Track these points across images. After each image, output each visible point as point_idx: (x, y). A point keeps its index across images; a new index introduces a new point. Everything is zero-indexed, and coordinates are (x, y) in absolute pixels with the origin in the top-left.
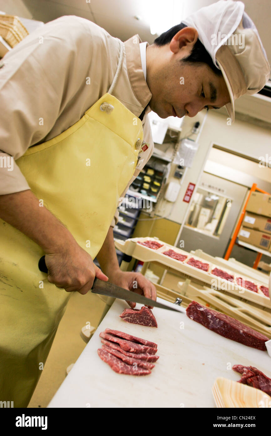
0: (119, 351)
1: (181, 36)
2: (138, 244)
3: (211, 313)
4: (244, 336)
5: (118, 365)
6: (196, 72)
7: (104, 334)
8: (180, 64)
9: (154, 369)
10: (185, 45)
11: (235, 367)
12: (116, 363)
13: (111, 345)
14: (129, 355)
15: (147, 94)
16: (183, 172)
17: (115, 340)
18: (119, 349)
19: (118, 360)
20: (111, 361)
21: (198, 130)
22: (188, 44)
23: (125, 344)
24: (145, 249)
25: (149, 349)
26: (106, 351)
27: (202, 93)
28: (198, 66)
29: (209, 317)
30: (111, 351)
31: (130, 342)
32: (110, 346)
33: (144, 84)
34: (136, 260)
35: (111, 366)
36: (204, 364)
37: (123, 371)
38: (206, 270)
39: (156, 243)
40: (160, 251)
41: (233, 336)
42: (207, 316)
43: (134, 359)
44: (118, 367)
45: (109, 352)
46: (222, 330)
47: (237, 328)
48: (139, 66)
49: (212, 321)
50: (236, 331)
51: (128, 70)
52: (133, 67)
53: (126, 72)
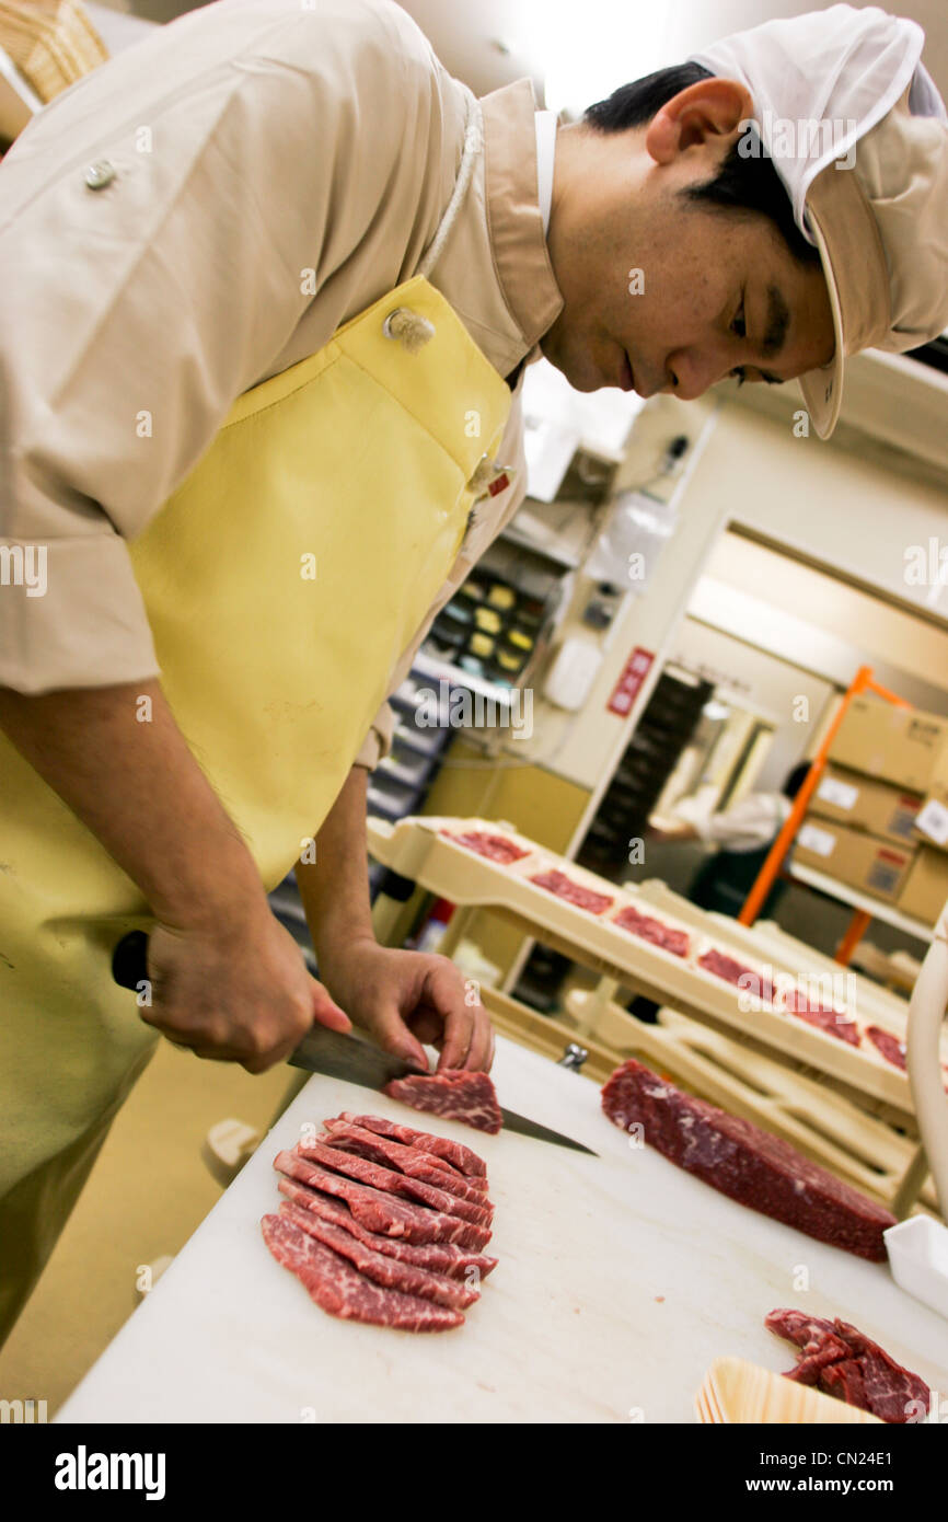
0: (345, 1229)
1: (689, 107)
2: (441, 838)
3: (693, 1111)
4: (810, 1202)
5: (336, 1283)
6: (729, 241)
7: (293, 1159)
8: (675, 203)
9: (474, 1306)
10: (700, 140)
11: (775, 1317)
12: (332, 1276)
13: (316, 1202)
14: (383, 1248)
15: (547, 299)
16: (616, 608)
17: (334, 1185)
18: (344, 1220)
19: (339, 1263)
20: (311, 1268)
21: (680, 464)
22: (710, 137)
23: (369, 1203)
24: (465, 858)
25: (459, 1230)
26: (294, 1227)
27: (738, 318)
28: (740, 222)
29: (683, 1125)
30: (313, 1229)
31: (389, 1196)
32: (311, 1206)
33: (540, 259)
34: (429, 896)
35: (312, 1286)
36: (661, 1300)
37: (356, 1310)
38: (682, 954)
39: (504, 844)
40: (517, 873)
41: (767, 1201)
42: (676, 1119)
43: (400, 1264)
44: (338, 1291)
45: (306, 1231)
46: (730, 1175)
47: (785, 1171)
48: (529, 195)
49: (694, 1141)
50: (780, 1183)
51: (490, 203)
52: (509, 194)
53: (481, 208)
